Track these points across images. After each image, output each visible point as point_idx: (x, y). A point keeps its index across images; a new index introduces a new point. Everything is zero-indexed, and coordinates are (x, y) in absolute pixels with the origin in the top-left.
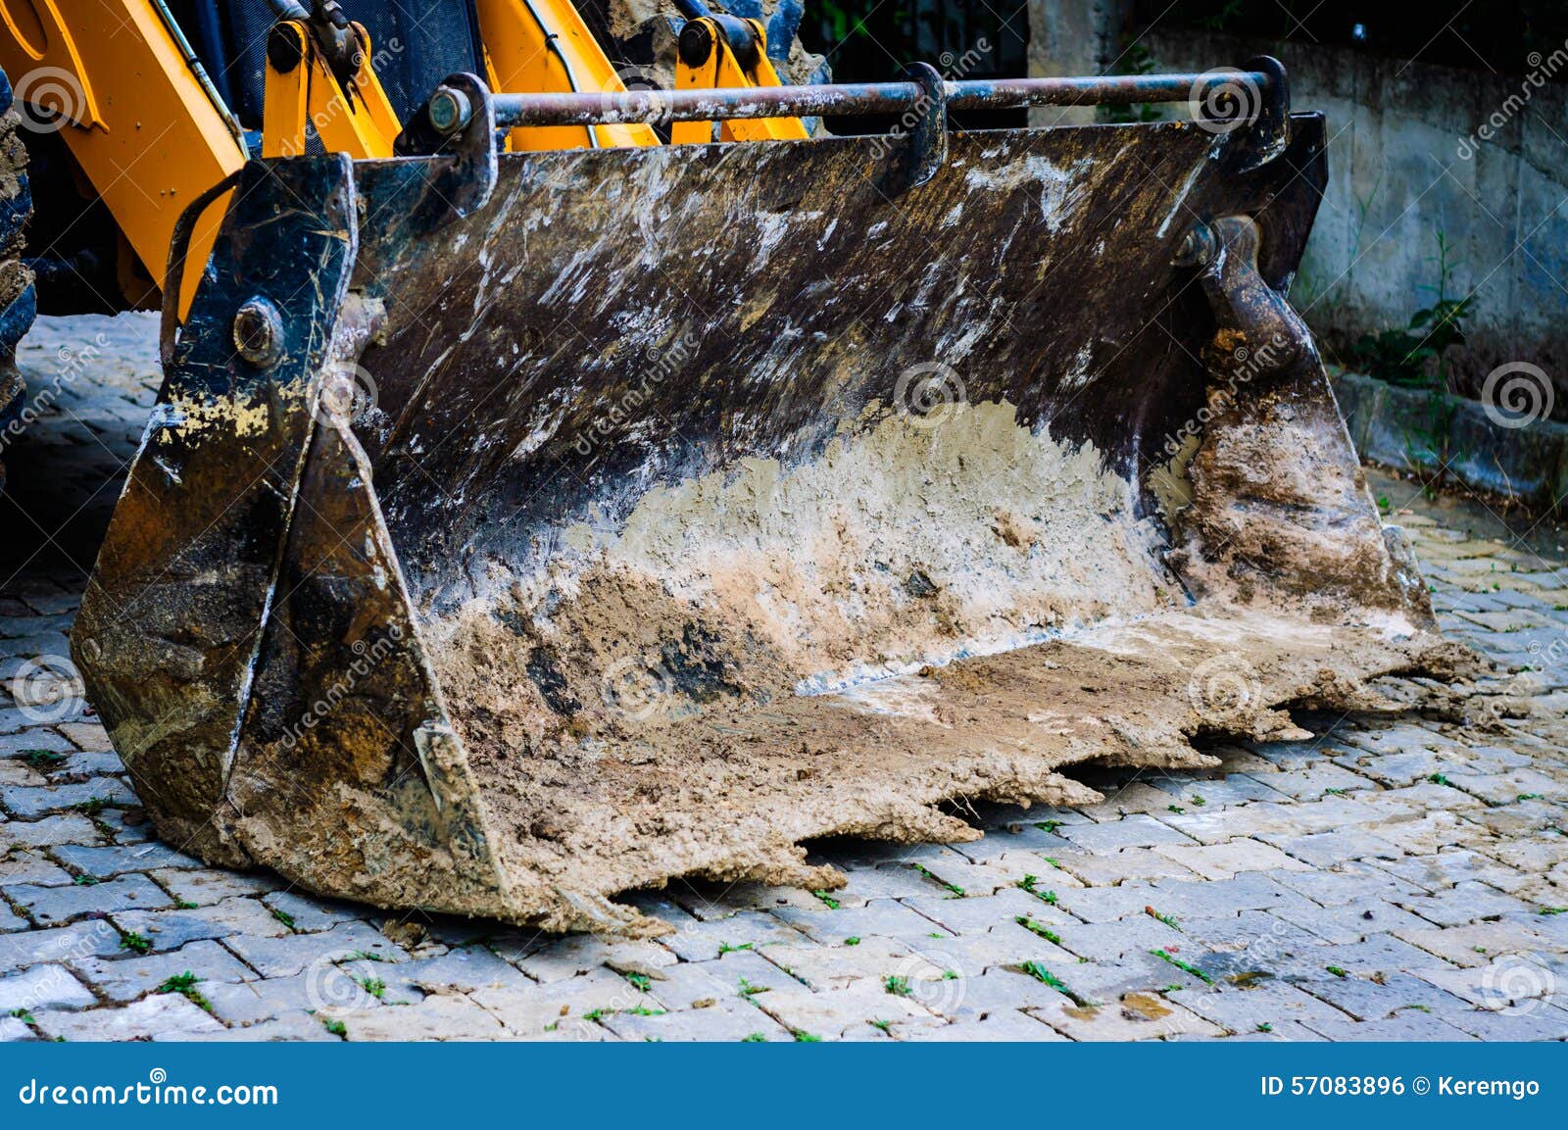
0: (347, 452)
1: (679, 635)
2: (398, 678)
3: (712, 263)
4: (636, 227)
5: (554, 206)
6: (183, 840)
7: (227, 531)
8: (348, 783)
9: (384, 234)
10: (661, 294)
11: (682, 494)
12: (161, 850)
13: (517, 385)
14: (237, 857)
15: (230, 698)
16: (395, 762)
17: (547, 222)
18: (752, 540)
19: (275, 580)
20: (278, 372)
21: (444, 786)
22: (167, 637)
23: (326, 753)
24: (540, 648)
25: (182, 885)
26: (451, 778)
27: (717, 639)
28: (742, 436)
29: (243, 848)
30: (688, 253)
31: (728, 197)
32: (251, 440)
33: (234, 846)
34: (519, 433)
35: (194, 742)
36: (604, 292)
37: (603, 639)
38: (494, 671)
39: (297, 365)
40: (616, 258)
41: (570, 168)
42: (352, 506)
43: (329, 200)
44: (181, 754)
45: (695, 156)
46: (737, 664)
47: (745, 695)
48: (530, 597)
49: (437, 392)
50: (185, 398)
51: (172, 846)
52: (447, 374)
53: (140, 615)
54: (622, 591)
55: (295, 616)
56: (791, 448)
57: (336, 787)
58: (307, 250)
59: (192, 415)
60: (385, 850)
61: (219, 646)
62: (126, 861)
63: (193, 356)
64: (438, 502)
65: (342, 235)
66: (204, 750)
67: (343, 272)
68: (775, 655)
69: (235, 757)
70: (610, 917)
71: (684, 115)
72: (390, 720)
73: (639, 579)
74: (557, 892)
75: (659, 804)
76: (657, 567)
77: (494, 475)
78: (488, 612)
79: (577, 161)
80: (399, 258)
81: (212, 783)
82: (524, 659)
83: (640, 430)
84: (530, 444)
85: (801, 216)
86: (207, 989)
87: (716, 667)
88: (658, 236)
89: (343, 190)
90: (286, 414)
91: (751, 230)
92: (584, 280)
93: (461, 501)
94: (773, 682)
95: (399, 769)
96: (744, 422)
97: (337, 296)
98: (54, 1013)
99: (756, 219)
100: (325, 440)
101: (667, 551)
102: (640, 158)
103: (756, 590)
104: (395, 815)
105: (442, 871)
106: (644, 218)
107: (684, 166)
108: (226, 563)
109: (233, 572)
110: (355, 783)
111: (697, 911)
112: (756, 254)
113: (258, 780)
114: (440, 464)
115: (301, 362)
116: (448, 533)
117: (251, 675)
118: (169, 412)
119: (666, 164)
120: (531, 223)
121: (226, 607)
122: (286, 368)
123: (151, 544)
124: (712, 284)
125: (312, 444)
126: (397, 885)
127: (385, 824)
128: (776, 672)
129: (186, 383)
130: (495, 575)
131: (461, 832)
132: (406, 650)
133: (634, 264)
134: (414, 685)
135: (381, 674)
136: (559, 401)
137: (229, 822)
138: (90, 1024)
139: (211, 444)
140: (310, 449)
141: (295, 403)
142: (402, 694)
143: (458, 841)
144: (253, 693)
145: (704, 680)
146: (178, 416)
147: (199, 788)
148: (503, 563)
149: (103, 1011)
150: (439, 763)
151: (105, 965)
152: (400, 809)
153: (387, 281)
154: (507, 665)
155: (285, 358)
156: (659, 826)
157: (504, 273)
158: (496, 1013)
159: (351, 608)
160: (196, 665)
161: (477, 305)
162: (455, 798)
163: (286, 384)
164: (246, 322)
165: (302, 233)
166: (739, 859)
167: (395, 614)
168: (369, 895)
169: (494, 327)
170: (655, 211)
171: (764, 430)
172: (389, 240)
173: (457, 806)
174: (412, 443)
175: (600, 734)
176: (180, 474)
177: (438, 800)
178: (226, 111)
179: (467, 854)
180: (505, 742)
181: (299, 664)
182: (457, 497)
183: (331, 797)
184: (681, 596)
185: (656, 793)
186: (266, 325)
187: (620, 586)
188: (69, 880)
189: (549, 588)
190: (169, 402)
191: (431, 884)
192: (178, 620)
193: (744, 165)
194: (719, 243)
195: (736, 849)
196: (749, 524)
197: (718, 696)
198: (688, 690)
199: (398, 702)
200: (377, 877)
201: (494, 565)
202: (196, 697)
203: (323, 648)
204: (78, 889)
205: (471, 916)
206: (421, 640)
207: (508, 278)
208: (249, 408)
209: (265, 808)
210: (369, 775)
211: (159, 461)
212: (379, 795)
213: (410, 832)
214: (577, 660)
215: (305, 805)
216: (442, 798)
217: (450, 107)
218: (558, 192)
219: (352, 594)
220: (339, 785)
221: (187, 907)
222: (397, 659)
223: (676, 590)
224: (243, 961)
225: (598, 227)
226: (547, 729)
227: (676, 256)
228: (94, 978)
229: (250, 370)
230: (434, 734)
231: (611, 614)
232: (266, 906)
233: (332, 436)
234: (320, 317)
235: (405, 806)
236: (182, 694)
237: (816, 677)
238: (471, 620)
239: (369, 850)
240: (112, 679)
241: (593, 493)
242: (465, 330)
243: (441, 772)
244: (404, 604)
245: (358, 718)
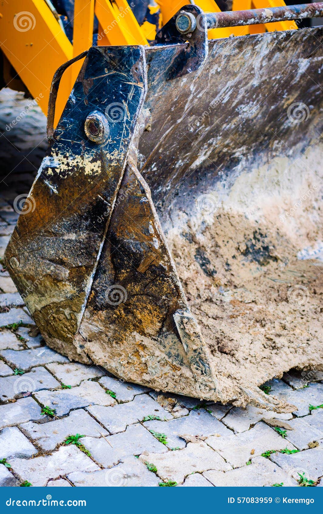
0: (140, 185)
1: (252, 236)
2: (165, 289)
3: (279, 82)
4: (253, 69)
5: (223, 63)
6: (59, 349)
7: (81, 217)
8: (139, 333)
9: (153, 81)
10: (257, 96)
11: (251, 176)
12: (48, 352)
13: (197, 138)
14: (86, 360)
15: (81, 290)
16: (163, 326)
17: (219, 70)
18: (277, 192)
19: (104, 240)
20: (106, 146)
21: (188, 341)
22: (50, 260)
23: (128, 319)
24: (199, 248)
25: (60, 371)
26: (192, 338)
27: (266, 237)
28: (276, 150)
29: (88, 356)
30: (270, 78)
31: (290, 53)
32: (92, 177)
33: (83, 355)
34: (194, 158)
35: (64, 307)
36: (236, 97)
37: (223, 241)
38: (182, 260)
39: (116, 144)
40: (244, 83)
41: (232, 46)
42: (142, 209)
43: (133, 68)
44: (58, 312)
45: (280, 37)
46: (274, 246)
47: (279, 261)
48: (195, 225)
49: (165, 144)
50: (59, 155)
51: (55, 350)
52: (170, 137)
53: (38, 249)
54: (229, 219)
55: (113, 256)
56: (293, 152)
57: (133, 334)
58: (122, 91)
59: (63, 163)
60: (158, 364)
61: (76, 267)
62: (34, 359)
63: (64, 136)
64: (160, 189)
65: (140, 85)
66: (69, 311)
67: (140, 102)
68: (288, 241)
69: (84, 315)
70: (267, 402)
71: (279, 19)
72: (161, 307)
73: (235, 213)
74: (241, 389)
75: (266, 329)
76: (242, 207)
77: (183, 175)
78: (179, 234)
79: (236, 43)
80: (158, 90)
81: (73, 326)
82: (193, 253)
83: (240, 151)
84: (198, 162)
85: (315, 59)
86: (86, 442)
87: (266, 249)
88: (261, 72)
89: (140, 63)
90: (110, 166)
91: (295, 66)
92: (230, 93)
93: (169, 188)
94: (289, 254)
95: (164, 329)
96: (278, 144)
97: (137, 113)
98: (19, 459)
99: (299, 61)
100: (129, 178)
101: (246, 200)
102: (260, 39)
103: (279, 213)
104: (162, 348)
105: (187, 378)
106: (257, 65)
107: (276, 41)
108: (80, 231)
109: (83, 236)
110: (142, 333)
111: (291, 383)
112: (296, 76)
113: (96, 327)
114: (162, 174)
115: (118, 141)
116: (163, 201)
117: (92, 281)
118: (51, 161)
119: (269, 41)
120: (213, 71)
121: (80, 250)
122: (111, 145)
123: (43, 219)
124: (277, 90)
125: (123, 180)
126: (164, 382)
127: (157, 353)
128: (289, 249)
129: (60, 149)
130: (181, 217)
131: (197, 362)
132: (169, 277)
133: (249, 85)
134: (173, 293)
135: (157, 286)
136: (212, 144)
137: (81, 343)
138: (37, 468)
139: (73, 177)
140: (121, 183)
141: (115, 162)
142: (167, 297)
143: (195, 366)
144: (92, 289)
145: (262, 255)
146: (56, 163)
147: (67, 328)
148: (184, 212)
149: (41, 458)
150: (187, 331)
151: (37, 427)
152: (165, 347)
153: (152, 101)
154: (187, 256)
155: (110, 140)
156: (273, 345)
157: (199, 93)
158: (221, 453)
159: (141, 256)
160: (65, 274)
161: (186, 107)
162: (195, 347)
163: (110, 153)
164: (91, 124)
165: (119, 82)
166: (312, 362)
167: (164, 260)
168: (150, 384)
169: (191, 116)
170: (262, 62)
171: (284, 146)
172: (155, 83)
173: (195, 351)
174: (153, 166)
175: (226, 285)
176: (57, 189)
177: (185, 347)
178: (53, 9)
179: (199, 372)
180: (189, 293)
181: (115, 278)
182: (168, 186)
183: (131, 338)
184: (252, 219)
185: (263, 323)
186: (101, 125)
187: (229, 217)
188: (11, 372)
189: (202, 221)
190: (52, 156)
191: (181, 383)
192: (56, 254)
193: (298, 39)
194: (283, 73)
195: (309, 357)
196: (276, 185)
197: (268, 263)
198: (257, 260)
199: (165, 300)
200: (155, 377)
201: (181, 213)
202: (65, 288)
203: (127, 272)
204: (16, 377)
205: (201, 400)
206: (176, 273)
207: (200, 95)
208: (92, 162)
209: (98, 339)
210: (150, 330)
211: (47, 182)
212: (155, 340)
213: (170, 357)
214: (214, 251)
215: (119, 340)
216: (187, 346)
217: (187, 21)
218: (226, 56)
219: (142, 250)
220: (135, 333)
221: (67, 388)
222: (165, 281)
223: (249, 217)
224: (99, 422)
225: (239, 70)
226: (206, 285)
227: (266, 80)
228: (34, 436)
229: (92, 145)
230: (184, 317)
231: (226, 230)
232: (102, 386)
233: (132, 177)
234: (128, 122)
235: (167, 345)
236: (58, 286)
237: (305, 250)
238: (172, 238)
239: (150, 364)
240: (25, 276)
241: (219, 178)
242: (179, 118)
243: (187, 335)
244: (168, 256)
245: (145, 305)
